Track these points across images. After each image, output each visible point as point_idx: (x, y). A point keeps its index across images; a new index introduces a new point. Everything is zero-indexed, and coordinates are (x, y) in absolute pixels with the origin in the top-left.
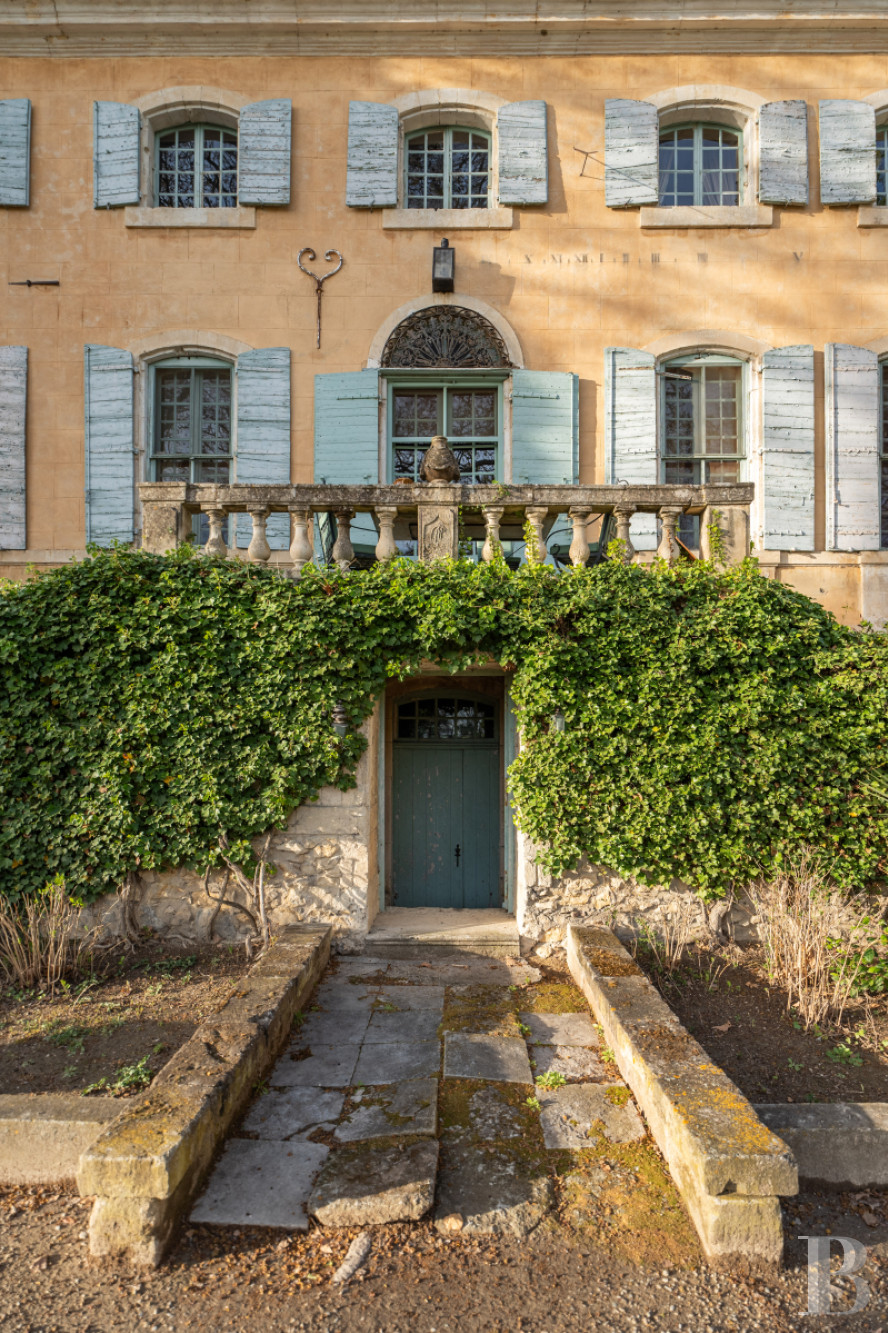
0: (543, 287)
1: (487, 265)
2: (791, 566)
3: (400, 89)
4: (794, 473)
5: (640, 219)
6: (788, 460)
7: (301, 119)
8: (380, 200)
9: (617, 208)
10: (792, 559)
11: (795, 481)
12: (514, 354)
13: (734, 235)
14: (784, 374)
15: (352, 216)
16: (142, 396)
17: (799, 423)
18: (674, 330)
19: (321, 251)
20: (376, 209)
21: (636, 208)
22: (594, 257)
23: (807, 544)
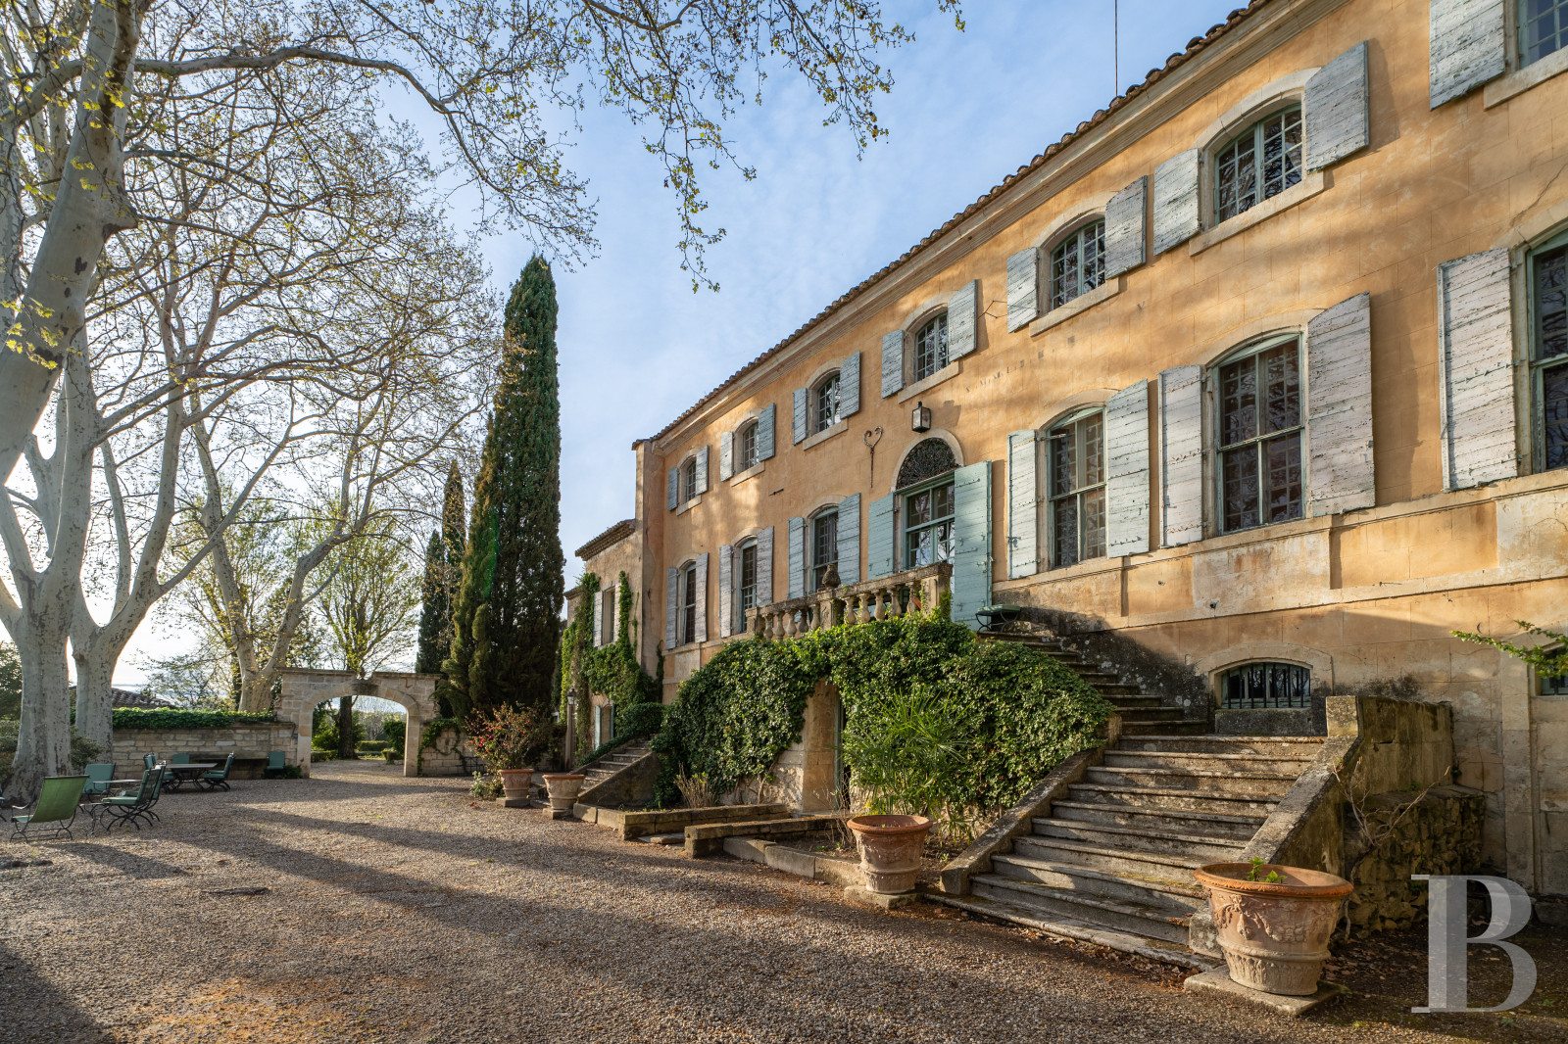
0: (975, 406)
1: (948, 403)
2: (1134, 567)
3: (907, 314)
4: (1132, 490)
5: (1029, 332)
6: (1127, 481)
7: (866, 357)
8: (895, 389)
9: (1016, 331)
10: (1134, 561)
11: (1133, 497)
12: (958, 459)
13: (1093, 313)
14: (1122, 412)
15: (886, 402)
16: (808, 537)
17: (1136, 447)
18: (1051, 404)
19: (873, 430)
20: (894, 394)
21: (1026, 325)
22: (1004, 372)
23: (1143, 546)
